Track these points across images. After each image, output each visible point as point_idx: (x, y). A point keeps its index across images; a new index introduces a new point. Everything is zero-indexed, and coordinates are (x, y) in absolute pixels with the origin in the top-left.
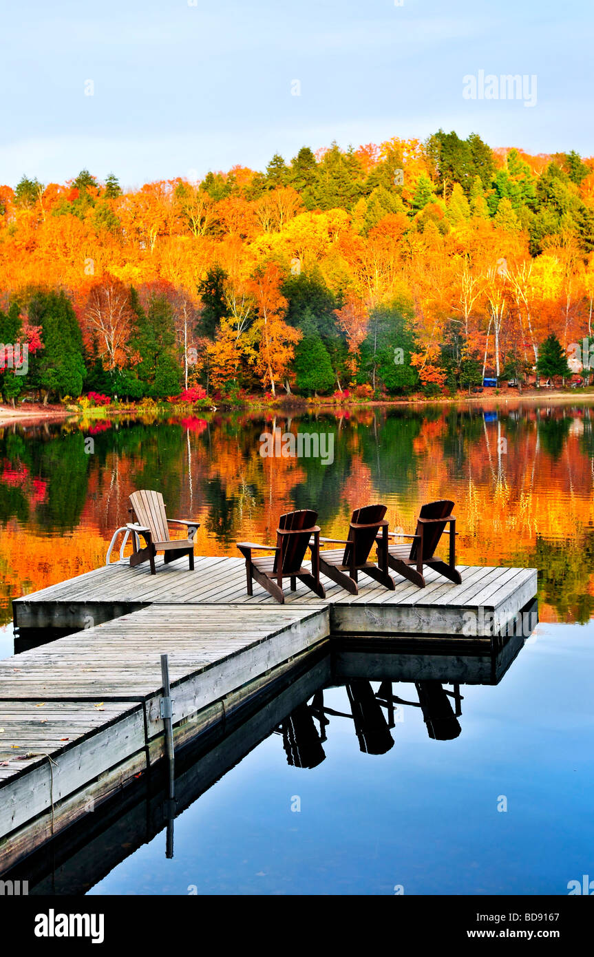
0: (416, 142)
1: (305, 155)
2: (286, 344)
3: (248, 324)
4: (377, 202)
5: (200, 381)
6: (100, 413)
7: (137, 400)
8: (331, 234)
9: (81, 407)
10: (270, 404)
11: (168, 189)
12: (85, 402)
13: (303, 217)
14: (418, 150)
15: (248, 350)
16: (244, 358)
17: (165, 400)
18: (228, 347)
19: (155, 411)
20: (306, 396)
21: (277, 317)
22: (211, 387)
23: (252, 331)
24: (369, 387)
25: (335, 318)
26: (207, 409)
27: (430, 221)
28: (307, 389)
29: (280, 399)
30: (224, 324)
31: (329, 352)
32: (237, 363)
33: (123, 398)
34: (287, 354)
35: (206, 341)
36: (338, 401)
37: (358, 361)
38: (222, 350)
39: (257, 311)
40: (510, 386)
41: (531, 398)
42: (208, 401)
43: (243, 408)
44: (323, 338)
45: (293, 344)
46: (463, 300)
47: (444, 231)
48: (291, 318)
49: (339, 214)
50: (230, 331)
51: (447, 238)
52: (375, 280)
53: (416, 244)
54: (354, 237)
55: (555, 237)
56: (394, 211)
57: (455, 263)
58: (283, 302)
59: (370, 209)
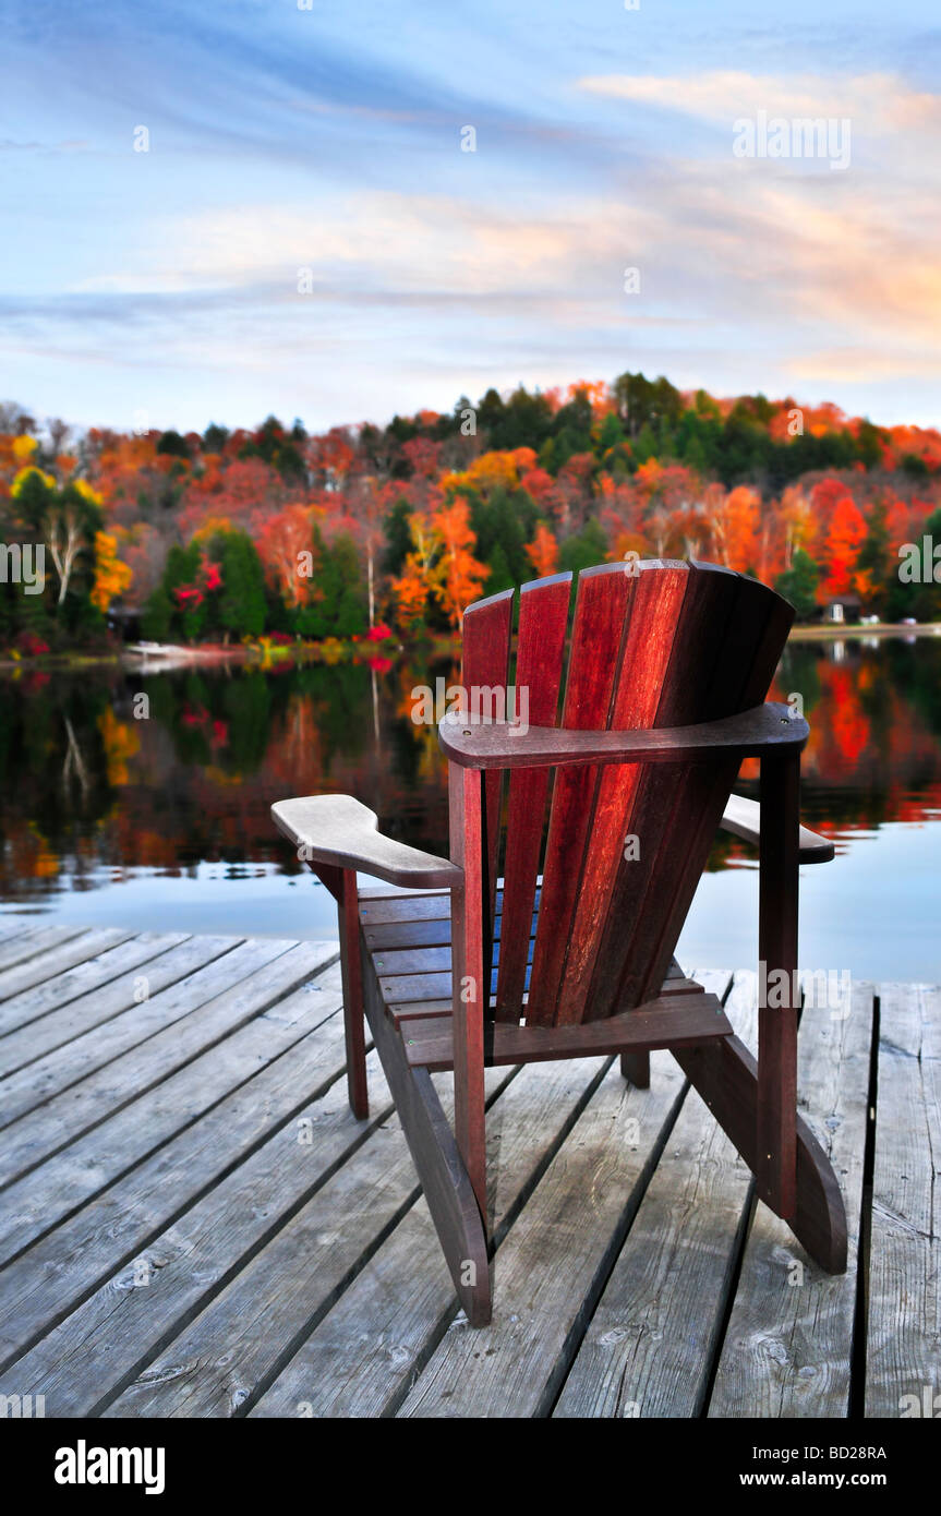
0: (601, 384)
1: (492, 396)
2: (474, 580)
4: (566, 443)
5: (385, 620)
6: (282, 651)
7: (319, 639)
8: (518, 473)
9: (262, 647)
10: (457, 642)
12: (266, 642)
13: (490, 457)
14: (605, 391)
15: (437, 588)
16: (431, 596)
17: (349, 638)
18: (415, 585)
19: (339, 650)
21: (465, 553)
22: (397, 626)
23: (440, 568)
25: (526, 554)
26: (393, 648)
27: (619, 460)
30: (411, 561)
32: (423, 600)
33: (306, 638)
34: (475, 591)
35: (392, 579)
38: (408, 589)
39: (444, 546)
42: (394, 639)
43: (430, 646)
44: (513, 574)
45: (480, 579)
46: (658, 534)
47: (632, 469)
48: (480, 553)
49: (526, 454)
50: (416, 567)
51: (637, 477)
52: (566, 518)
53: (606, 482)
54: (542, 476)
55: (746, 475)
56: (581, 449)
57: (645, 502)
58: (471, 537)
59: (558, 447)
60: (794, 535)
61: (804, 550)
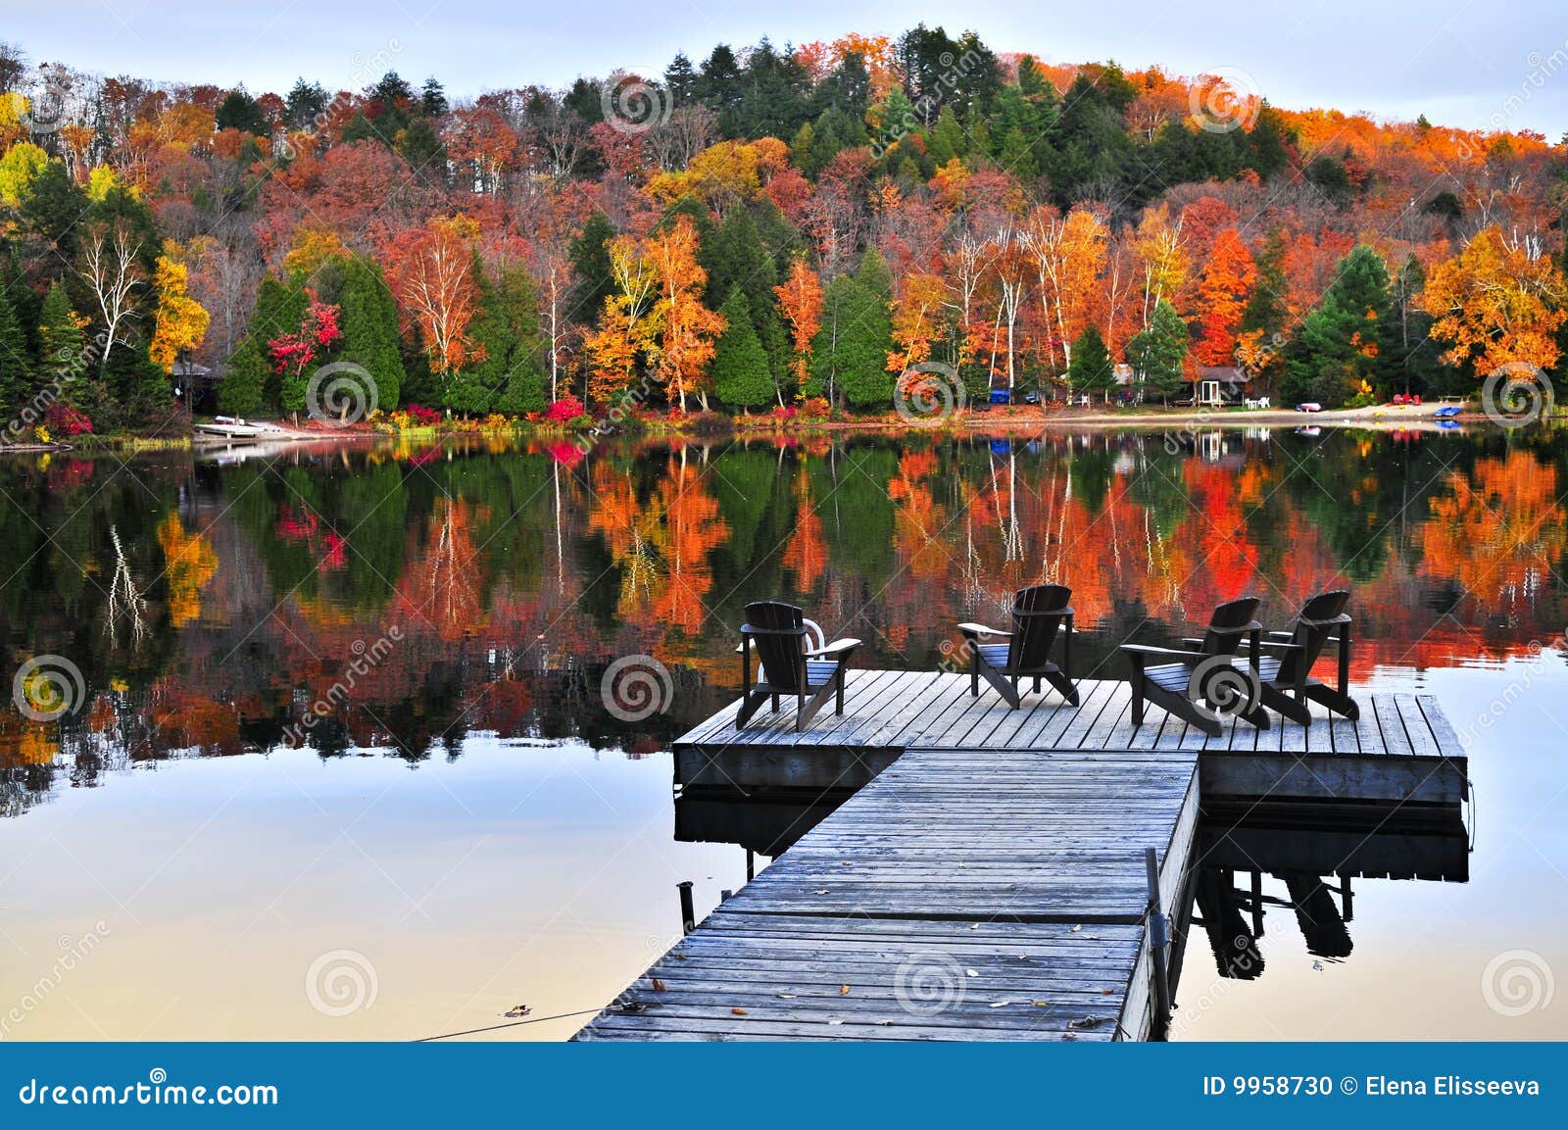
0: (884, 41)
1: (722, 56)
2: (703, 336)
3: (647, 306)
4: (830, 132)
5: (573, 390)
6: (425, 434)
7: (480, 417)
8: (761, 174)
9: (397, 426)
10: (679, 425)
11: (516, 103)
12: (403, 419)
13: (719, 148)
14: (887, 53)
15: (647, 345)
16: (640, 359)
17: (522, 416)
18: (618, 341)
19: (508, 432)
20: (732, 414)
21: (689, 296)
22: (591, 399)
23: (654, 317)
24: (824, 402)
25: (776, 299)
27: (907, 159)
28: (732, 404)
29: (693, 418)
30: (611, 306)
31: (765, 348)
32: (629, 364)
33: (459, 413)
34: (703, 352)
35: (583, 330)
36: (779, 422)
37: (809, 363)
38: (606, 347)
39: (660, 286)
40: (1029, 403)
41: (1059, 421)
42: (587, 420)
43: (639, 430)
44: (757, 328)
45: (715, 338)
46: (963, 275)
47: (927, 174)
48: (711, 298)
49: (773, 146)
50: (619, 317)
51: (932, 184)
52: (831, 244)
53: (888, 192)
54: (796, 180)
55: (1089, 187)
56: (854, 142)
57: (944, 221)
58: (699, 275)
59: (818, 138)
60: (1155, 281)
61: (1168, 301)
